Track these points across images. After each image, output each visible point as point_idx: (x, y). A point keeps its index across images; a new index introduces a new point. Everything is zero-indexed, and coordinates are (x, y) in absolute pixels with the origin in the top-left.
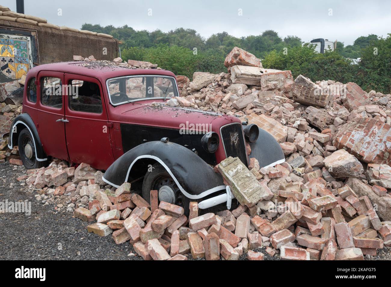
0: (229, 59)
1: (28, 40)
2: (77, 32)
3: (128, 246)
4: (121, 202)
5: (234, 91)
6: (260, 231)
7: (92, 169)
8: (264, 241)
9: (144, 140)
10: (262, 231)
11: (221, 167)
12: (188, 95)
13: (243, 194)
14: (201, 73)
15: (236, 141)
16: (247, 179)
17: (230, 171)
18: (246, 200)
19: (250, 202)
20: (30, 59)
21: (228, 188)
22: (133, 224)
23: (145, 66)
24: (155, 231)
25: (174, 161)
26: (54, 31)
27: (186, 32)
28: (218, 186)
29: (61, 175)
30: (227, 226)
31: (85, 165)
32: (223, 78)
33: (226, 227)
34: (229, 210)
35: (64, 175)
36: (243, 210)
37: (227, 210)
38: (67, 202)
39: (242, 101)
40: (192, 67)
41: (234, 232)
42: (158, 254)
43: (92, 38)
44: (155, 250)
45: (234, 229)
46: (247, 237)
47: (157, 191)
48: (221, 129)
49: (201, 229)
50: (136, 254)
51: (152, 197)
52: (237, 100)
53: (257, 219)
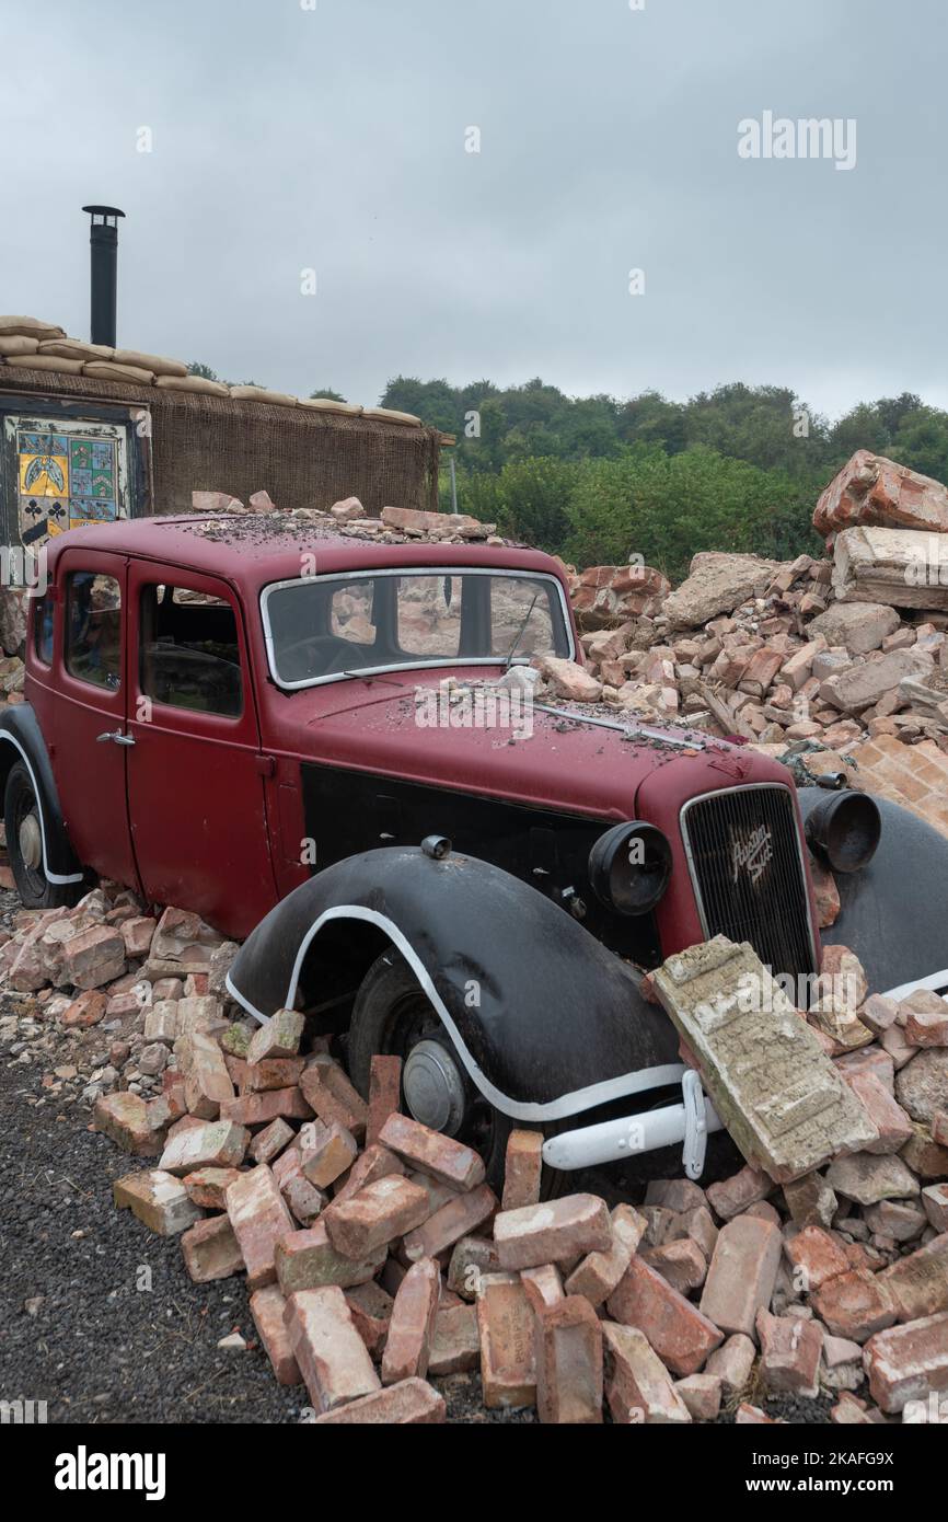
0: (830, 501)
1: (118, 436)
2: (291, 407)
3: (238, 1294)
4: (260, 1091)
5: (836, 635)
6: (822, 1308)
7: (210, 930)
8: (833, 1358)
9: (383, 835)
10: (830, 1306)
11: (665, 984)
12: (658, 644)
13: (752, 1122)
14: (722, 555)
15: (760, 868)
16: (780, 1050)
17: (703, 1008)
18: (766, 1151)
19: (779, 1161)
20: (121, 504)
21: (689, 1079)
22: (260, 1204)
23: (443, 533)
24: (338, 1249)
25: (453, 941)
26: (208, 403)
27: (756, 397)
28: (653, 1065)
29: (100, 946)
30: (669, 1262)
31: (180, 915)
32: (802, 578)
33: (664, 1266)
34: (697, 1182)
35: (109, 947)
36: (759, 1188)
37: (684, 1182)
38: (95, 1060)
39: (858, 678)
40: (747, 529)
41: (694, 1295)
42: (324, 1365)
43: (343, 425)
44: (314, 1345)
45: (698, 1280)
46: (755, 1330)
47: (399, 1059)
48: (684, 809)
49: (536, 1267)
50: (255, 1342)
51: (377, 1085)
52: (839, 672)
53: (813, 1243)
